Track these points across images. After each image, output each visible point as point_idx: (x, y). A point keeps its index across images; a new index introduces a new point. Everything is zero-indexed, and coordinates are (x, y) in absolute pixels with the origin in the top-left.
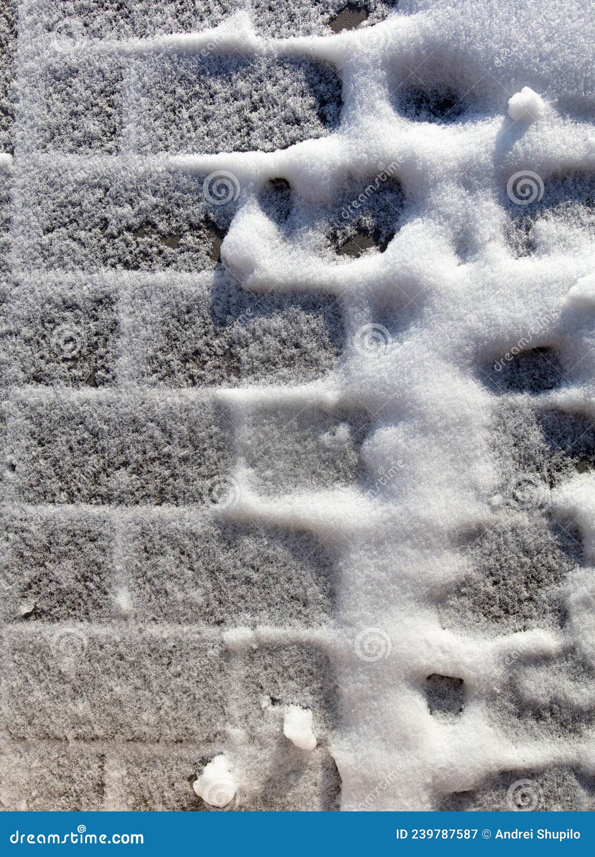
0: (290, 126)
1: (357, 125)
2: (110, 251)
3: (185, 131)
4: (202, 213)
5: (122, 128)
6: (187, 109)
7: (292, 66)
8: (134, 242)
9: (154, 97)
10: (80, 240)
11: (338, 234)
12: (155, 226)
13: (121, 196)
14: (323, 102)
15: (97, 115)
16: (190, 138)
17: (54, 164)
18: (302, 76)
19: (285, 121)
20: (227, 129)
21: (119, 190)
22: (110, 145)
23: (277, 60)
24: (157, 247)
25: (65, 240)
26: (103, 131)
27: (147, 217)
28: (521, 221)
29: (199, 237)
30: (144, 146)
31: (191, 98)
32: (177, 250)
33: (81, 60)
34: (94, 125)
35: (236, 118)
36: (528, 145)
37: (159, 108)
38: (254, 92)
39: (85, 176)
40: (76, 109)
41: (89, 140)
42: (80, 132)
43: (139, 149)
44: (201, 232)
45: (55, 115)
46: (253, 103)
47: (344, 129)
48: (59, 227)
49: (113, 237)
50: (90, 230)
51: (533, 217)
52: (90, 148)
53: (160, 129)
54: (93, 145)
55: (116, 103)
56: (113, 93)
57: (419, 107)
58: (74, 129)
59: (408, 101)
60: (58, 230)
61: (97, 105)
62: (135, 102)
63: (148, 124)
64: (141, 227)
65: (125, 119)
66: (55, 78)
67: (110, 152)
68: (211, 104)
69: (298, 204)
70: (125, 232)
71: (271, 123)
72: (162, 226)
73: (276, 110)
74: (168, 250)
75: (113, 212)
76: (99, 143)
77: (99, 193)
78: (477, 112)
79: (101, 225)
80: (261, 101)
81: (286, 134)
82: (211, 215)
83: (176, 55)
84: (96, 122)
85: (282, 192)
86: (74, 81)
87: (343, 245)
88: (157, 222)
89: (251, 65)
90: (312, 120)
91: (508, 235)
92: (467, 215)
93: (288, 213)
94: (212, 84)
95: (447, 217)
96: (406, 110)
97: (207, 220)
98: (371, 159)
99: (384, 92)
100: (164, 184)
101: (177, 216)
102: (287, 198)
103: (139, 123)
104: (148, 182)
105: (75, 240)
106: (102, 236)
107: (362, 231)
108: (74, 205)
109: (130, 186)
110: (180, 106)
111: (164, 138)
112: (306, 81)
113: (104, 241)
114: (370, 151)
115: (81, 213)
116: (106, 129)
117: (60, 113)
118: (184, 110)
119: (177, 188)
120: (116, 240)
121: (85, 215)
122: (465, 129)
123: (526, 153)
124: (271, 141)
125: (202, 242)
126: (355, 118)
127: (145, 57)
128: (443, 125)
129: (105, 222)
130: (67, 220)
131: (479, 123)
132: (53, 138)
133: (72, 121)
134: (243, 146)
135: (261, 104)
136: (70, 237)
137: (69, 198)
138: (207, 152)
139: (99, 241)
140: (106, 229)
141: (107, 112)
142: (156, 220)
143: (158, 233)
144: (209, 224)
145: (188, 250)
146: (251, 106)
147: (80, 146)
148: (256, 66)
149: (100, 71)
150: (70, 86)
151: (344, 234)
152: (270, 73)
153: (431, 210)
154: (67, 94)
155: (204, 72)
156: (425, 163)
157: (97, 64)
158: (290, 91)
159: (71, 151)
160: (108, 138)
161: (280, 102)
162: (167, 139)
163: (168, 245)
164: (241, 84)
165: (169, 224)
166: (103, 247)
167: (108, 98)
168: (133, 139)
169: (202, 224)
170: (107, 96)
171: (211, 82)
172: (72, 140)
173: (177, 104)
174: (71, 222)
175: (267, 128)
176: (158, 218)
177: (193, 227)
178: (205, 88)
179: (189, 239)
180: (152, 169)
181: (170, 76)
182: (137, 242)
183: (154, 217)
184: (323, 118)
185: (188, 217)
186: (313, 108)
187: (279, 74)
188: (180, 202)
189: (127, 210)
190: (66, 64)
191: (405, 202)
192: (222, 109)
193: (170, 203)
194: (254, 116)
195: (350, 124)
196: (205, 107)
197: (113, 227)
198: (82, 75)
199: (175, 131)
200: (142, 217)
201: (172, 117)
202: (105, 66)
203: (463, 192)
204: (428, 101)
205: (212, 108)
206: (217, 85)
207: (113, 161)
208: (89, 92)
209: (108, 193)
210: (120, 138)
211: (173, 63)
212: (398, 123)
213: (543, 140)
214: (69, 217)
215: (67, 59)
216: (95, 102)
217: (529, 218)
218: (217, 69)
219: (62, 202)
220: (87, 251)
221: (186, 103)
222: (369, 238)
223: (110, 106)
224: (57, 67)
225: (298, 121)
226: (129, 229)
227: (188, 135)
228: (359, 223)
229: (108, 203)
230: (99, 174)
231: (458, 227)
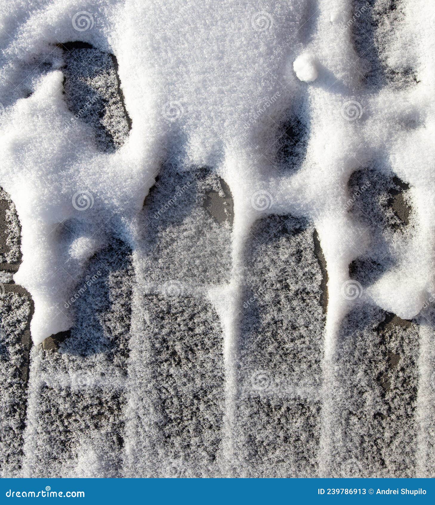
0: (303, 259)
1: (314, 203)
2: (402, 412)
3: (304, 346)
4: (372, 334)
5: (299, 399)
6: (285, 343)
7: (254, 254)
8: (394, 391)
9: (274, 371)
10: (391, 437)
11: (393, 223)
12: (381, 374)
13: (356, 401)
14: (284, 231)
15: (287, 420)
16: (310, 341)
17: (329, 458)
18: (263, 247)
19: (299, 263)
20: (303, 310)
21: (352, 403)
22: (313, 410)
23: (249, 267)
24: (398, 372)
25: (392, 450)
26: (301, 415)
27: (374, 380)
28: (388, 77)
29: (391, 337)
30: (315, 380)
31: (276, 340)
32: (401, 355)
33: (242, 433)
34: (296, 422)
35: (295, 303)
36: (339, 67)
37: (284, 366)
38: (274, 287)
39: (340, 430)
40: (282, 438)
41: (309, 427)
42: (301, 435)
43: (317, 384)
44: (387, 335)
45: (287, 456)
46: (282, 288)
47: (314, 214)
48: (381, 454)
49: (389, 409)
50: (383, 428)
51: (384, 68)
52: (314, 426)
53: (301, 367)
54: (313, 424)
55: (279, 404)
56: (269, 405)
57: (291, 154)
58: (298, 440)
59: (286, 161)
60: (383, 456)
61: (279, 419)
62: (279, 387)
63: (297, 377)
64: (381, 385)
65: (292, 397)
66: (255, 455)
67: (319, 410)
68: (282, 323)
69: (371, 254)
70: (386, 399)
71: (301, 274)
72: (382, 367)
73: (290, 270)
74: (401, 363)
75: (370, 408)
76: (312, 418)
77: (354, 420)
78: (301, 107)
79: (380, 419)
80: (281, 281)
81: (310, 262)
82: (374, 326)
83: (242, 352)
84: (294, 420)
85: (357, 267)
86: (258, 438)
87: (400, 219)
88: (378, 371)
89: (252, 288)
90: (299, 240)
91: (398, 89)
92: (388, 119)
93: (374, 263)
94: (267, 321)
95: (390, 135)
96: (294, 164)
97: (377, 330)
98: (342, 193)
99: (284, 181)
100: (348, 364)
101: (374, 355)
102: (363, 263)
103: (297, 384)
104: (345, 377)
105: (391, 442)
106: (388, 419)
107: (390, 203)
108: (362, 442)
109: (349, 394)
110: (282, 349)
111: (309, 364)
112: (267, 244)
113: (393, 417)
114: (335, 194)
115: (370, 436)
116: (299, 412)
117: (285, 451)
118: (287, 346)
119: (352, 354)
120: (392, 406)
121: (372, 432)
122: (317, 117)
123: (344, 70)
124: (314, 275)
125: (395, 334)
126: (307, 205)
127: (242, 378)
128: (311, 135)
129: (378, 415)
130: (375, 447)
131: (313, 106)
132: (305, 458)
133: (292, 442)
134: (318, 298)
135: (284, 282)
136: (389, 445)
137: (358, 445)
138: (322, 328)
139: (392, 421)
140: (382, 414)
141: (285, 411)
142: (377, 372)
143: (386, 371)
144: (381, 328)
145: (401, 346)
146: (284, 290)
147: (313, 434)
148: (253, 285)
149: (251, 416)
150: (263, 442)
151: (392, 218)
152: (259, 273)
153: (385, 147)
154: (268, 445)
155: (256, 329)
156: (351, 150)
157: (245, 418)
158: (275, 257)
159: (318, 443)
160: (307, 411)
161: (283, 266)
162: (310, 361)
163: (396, 363)
164: (267, 297)
165: (380, 361)
166: (398, 418)
167: (273, 410)
168: (310, 390)
169: (381, 334)
170: (272, 411)
171: (264, 323)
172: (308, 442)
173: (281, 352)
174: (376, 445)
175: (304, 277)
176: (375, 370)
177: (383, 342)
178: (268, 327)
179: (393, 345)
180: (336, 374)
181: (258, 357)
182: (394, 389)
183: (374, 374)
184: (298, 231)
185: (375, 345)
186: (288, 239)
187: (260, 266)
188: (363, 351)
189: (369, 396)
190: (244, 445)
191: (371, 168)
192: (286, 315)
193: (363, 360)
194: (293, 287)
195: (312, 209)
196: (284, 328)
197: (382, 409)
198: (254, 432)
199: (304, 354)
200: (374, 384)
201: (291, 356)
202: (247, 412)
203: (370, 122)
204: (287, 146)
205: (285, 322)
206: (267, 318)
207: (327, 407)
208: (269, 427)
209: (354, 412)
210: (308, 400)
211: (247, 354)
212: (307, 171)
213: (333, 56)
214: (372, 446)
215: (240, 444)
216: (276, 421)
217: (386, 71)
218: (254, 317)
219: (360, 452)
220: (401, 432)
221: (280, 344)
222: (395, 199)
223: (280, 409)
224: (246, 453)
225: (299, 252)
226: (383, 396)
227: (307, 343)
228: (384, 206)
229: (361, 412)
230: (339, 419)
231: (398, 127)
